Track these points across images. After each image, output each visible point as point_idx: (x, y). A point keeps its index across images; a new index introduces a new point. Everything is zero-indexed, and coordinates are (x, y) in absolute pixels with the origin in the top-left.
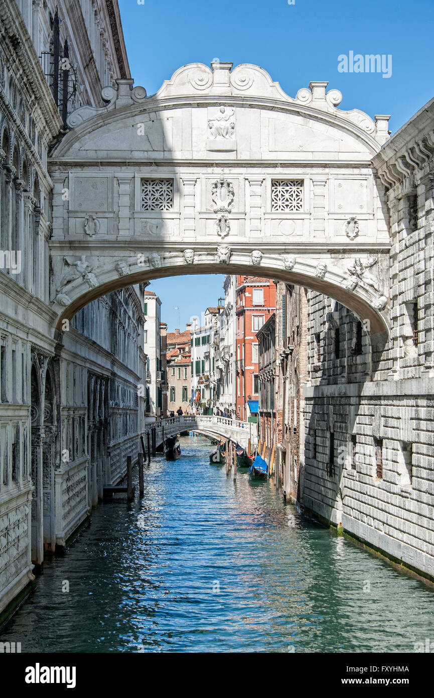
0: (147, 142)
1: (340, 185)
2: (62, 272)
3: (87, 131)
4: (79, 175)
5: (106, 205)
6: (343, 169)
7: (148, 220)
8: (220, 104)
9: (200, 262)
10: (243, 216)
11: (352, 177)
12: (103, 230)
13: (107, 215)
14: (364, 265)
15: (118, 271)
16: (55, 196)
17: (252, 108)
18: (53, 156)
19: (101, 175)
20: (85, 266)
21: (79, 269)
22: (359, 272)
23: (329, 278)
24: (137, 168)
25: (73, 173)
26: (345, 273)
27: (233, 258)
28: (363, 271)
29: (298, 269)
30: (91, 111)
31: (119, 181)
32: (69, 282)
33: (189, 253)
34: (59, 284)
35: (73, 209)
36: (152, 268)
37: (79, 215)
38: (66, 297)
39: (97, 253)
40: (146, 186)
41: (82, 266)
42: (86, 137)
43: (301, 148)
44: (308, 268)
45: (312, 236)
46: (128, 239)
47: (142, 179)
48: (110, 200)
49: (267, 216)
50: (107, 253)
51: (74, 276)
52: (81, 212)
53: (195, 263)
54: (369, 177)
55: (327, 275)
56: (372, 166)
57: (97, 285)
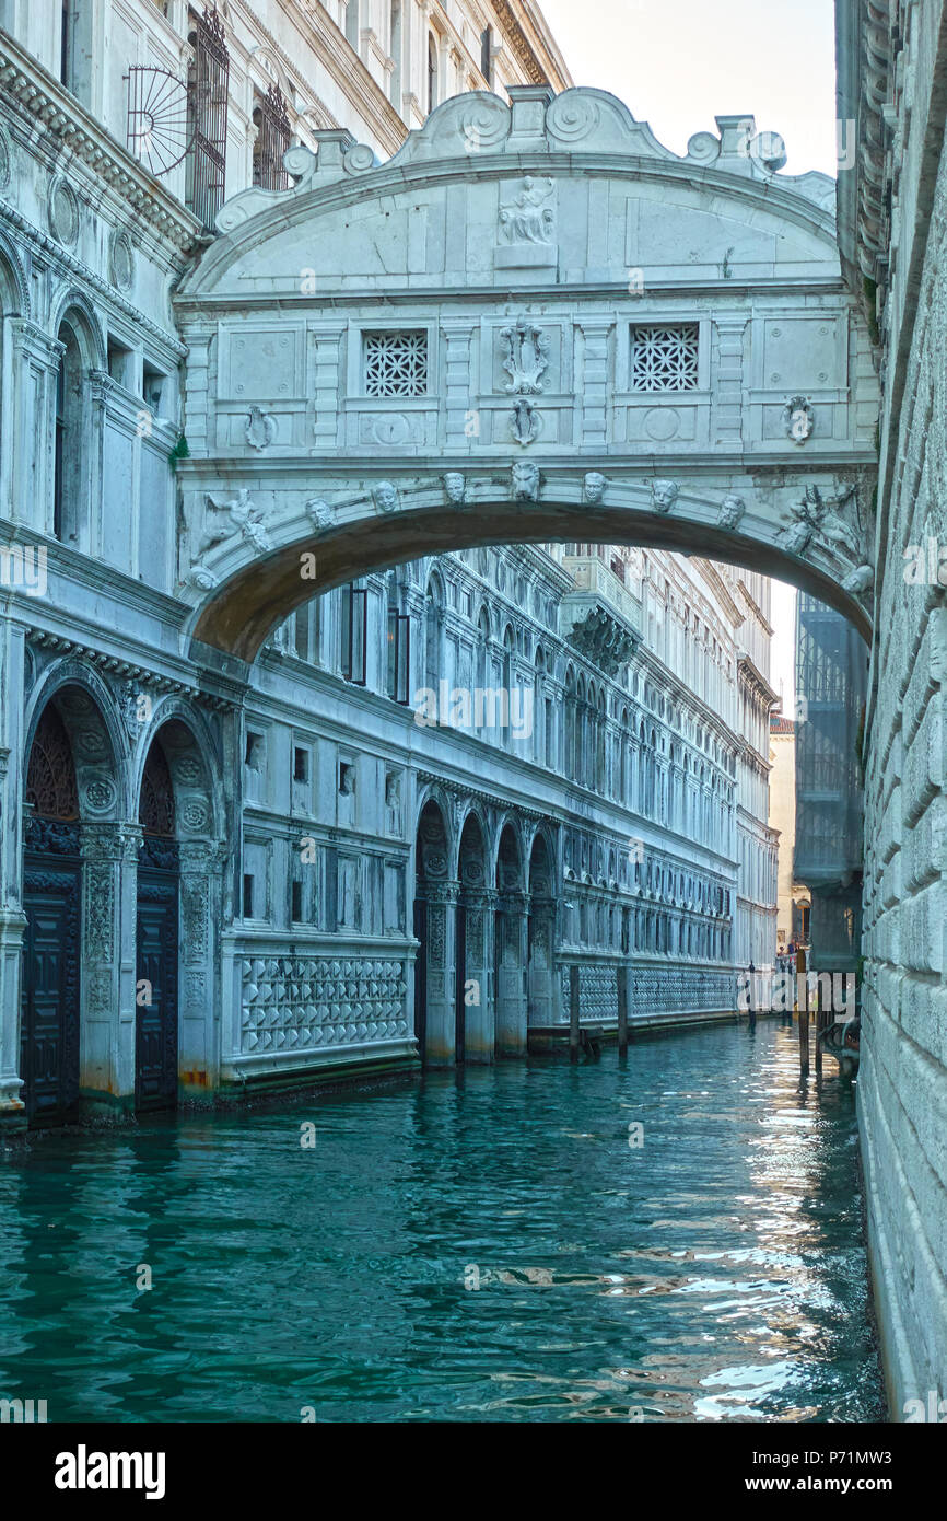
0: (375, 258)
1: (776, 333)
2: (203, 525)
3: (254, 239)
4: (237, 328)
5: (290, 387)
6: (784, 299)
7: (374, 416)
8: (525, 172)
9: (479, 500)
10: (568, 403)
11: (802, 314)
12: (284, 439)
13: (292, 408)
14: (824, 499)
15: (311, 519)
16: (191, 371)
17: (592, 177)
18: (186, 291)
19: (282, 327)
20: (245, 510)
21: (234, 516)
22: (814, 514)
23: (749, 530)
24: (353, 310)
25: (226, 326)
26: (785, 517)
27: (547, 489)
28: (823, 513)
29: (682, 510)
30: (264, 199)
31: (319, 339)
32: (215, 542)
33: (454, 480)
34: (196, 549)
35: (226, 398)
36: (380, 512)
37: (238, 408)
38: (210, 573)
39: (270, 484)
40: (374, 348)
41: (240, 510)
42: (254, 252)
43: (693, 258)
44: (704, 509)
45: (714, 441)
46: (333, 454)
47: (365, 333)
48: (298, 377)
49: (618, 402)
50: (291, 483)
51: (225, 531)
52: (242, 402)
53: (468, 500)
54: (841, 312)
55: (745, 522)
56: (845, 290)
57: (271, 548)
